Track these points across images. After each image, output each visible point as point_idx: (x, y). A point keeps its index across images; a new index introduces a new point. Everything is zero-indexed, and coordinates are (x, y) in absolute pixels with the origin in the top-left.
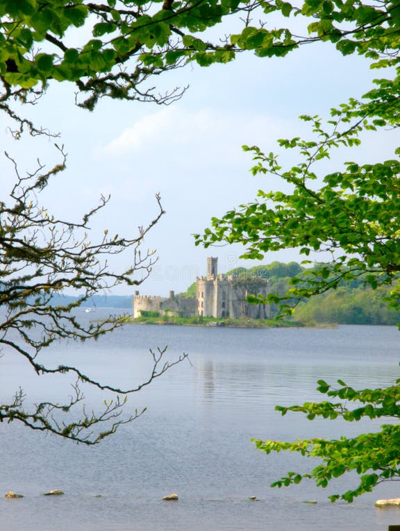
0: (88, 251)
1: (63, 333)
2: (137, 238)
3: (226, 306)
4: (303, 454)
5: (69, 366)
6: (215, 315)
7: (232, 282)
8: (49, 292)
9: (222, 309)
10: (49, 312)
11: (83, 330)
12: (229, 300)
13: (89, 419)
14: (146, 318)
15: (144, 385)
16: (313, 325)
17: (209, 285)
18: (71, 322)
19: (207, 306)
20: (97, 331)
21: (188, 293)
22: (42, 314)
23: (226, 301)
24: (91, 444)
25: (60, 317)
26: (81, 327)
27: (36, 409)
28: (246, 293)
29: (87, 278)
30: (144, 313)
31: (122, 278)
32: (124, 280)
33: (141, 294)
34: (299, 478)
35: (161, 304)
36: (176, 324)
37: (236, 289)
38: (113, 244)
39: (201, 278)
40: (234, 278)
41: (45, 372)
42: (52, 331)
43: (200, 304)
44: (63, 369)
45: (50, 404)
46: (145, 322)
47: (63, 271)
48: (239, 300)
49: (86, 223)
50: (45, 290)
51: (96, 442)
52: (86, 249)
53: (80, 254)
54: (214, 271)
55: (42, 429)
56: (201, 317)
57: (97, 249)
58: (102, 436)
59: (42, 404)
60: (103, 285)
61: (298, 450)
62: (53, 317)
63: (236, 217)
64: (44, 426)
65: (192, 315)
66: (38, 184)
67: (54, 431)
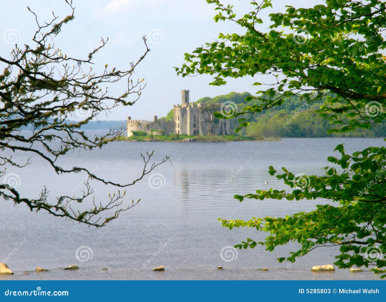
0: (93, 81)
1: (76, 144)
2: (129, 70)
3: (197, 126)
4: (258, 229)
5: (81, 168)
6: (188, 133)
7: (201, 108)
8: (64, 114)
9: (194, 129)
10: (65, 128)
11: (90, 141)
12: (198, 122)
13: (98, 209)
14: (137, 137)
15: (137, 180)
16: (262, 139)
17: (183, 111)
18: (81, 135)
19: (182, 126)
20: (101, 142)
21: (168, 118)
22: (60, 130)
23: (196, 123)
24: (99, 226)
25: (73, 132)
26: (89, 139)
27: (58, 201)
28: (211, 116)
29: (93, 101)
30: (135, 133)
31: (119, 100)
32: (121, 102)
33: (132, 119)
34: (254, 244)
35: (148, 126)
36: (159, 141)
37: (204, 113)
38: (112, 74)
39: (177, 106)
40: (201, 105)
41: (63, 172)
42: (67, 143)
43: (177, 125)
44: (76, 170)
45: (67, 197)
46: (136, 140)
47: (75, 96)
48: (206, 121)
49: (90, 59)
50: (61, 112)
51: (103, 225)
52: (91, 79)
53: (87, 83)
54: (186, 99)
55: (62, 216)
56: (178, 135)
57: (99, 79)
58: (108, 220)
59: (61, 197)
60: (105, 107)
61: (254, 226)
62: (68, 131)
63: (203, 52)
64: (64, 214)
65: (171, 134)
66: (53, 31)
67: (71, 217)
